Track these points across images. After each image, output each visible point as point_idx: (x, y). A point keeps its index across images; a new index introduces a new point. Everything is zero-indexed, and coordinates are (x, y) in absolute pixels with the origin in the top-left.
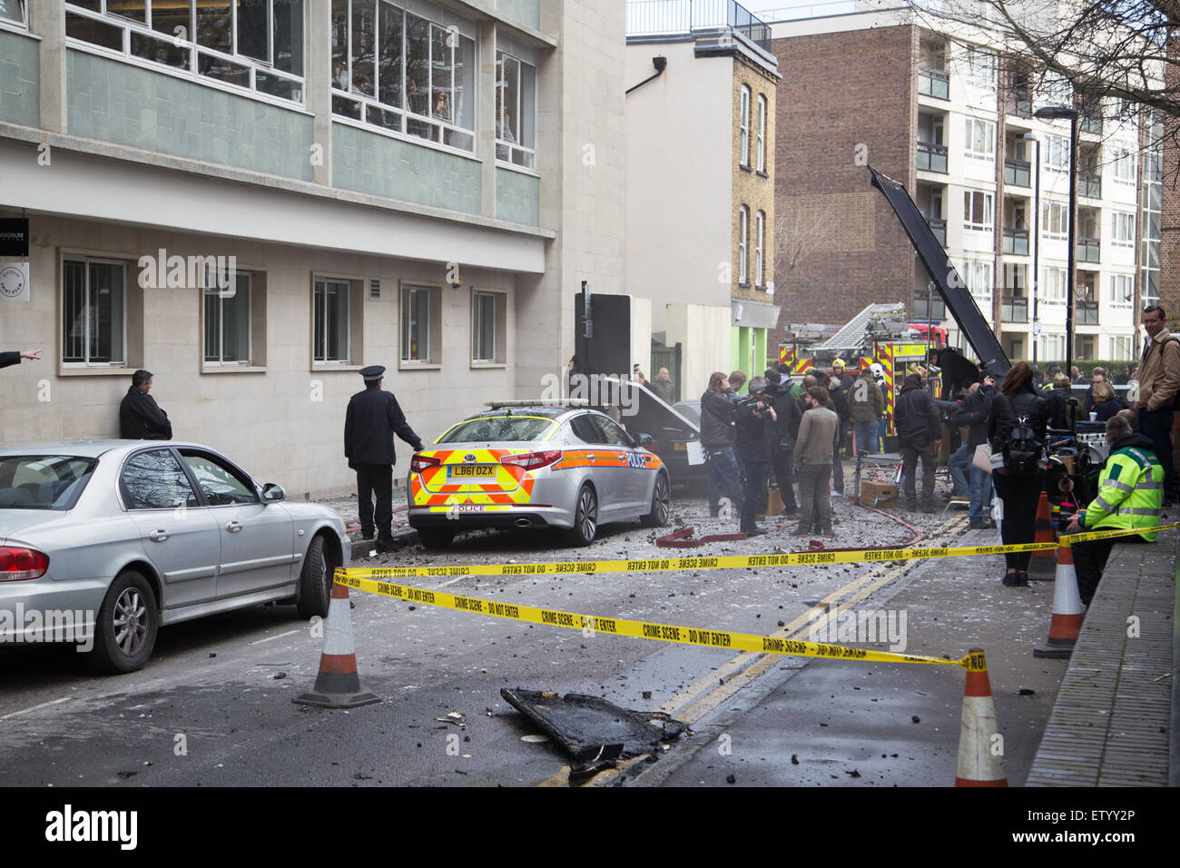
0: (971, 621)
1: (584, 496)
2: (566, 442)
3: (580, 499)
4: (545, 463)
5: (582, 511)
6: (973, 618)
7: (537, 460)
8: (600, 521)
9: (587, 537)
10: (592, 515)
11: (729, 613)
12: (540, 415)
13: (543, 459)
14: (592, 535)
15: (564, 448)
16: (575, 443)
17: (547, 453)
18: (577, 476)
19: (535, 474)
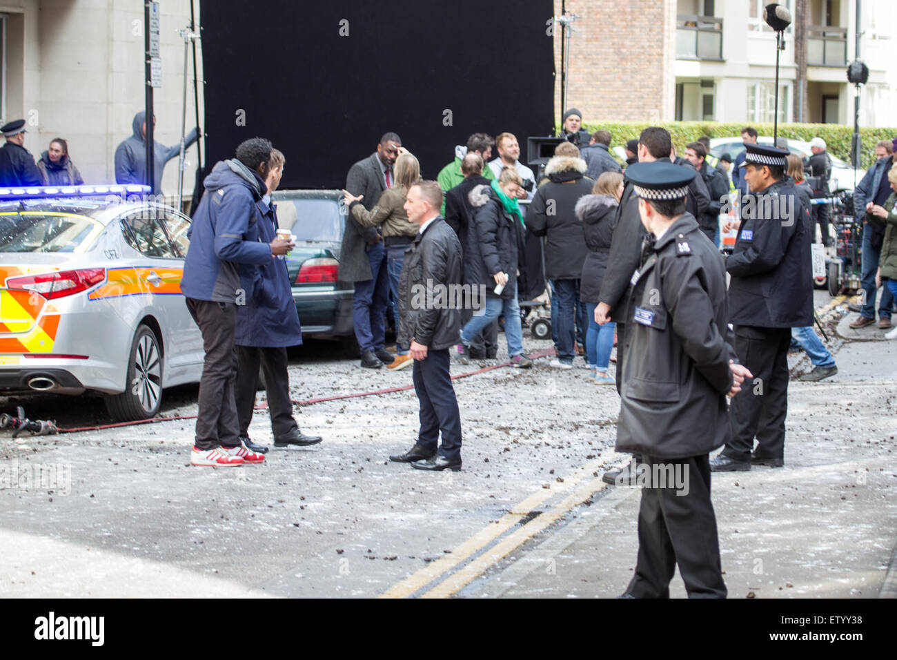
0: (742, 536)
1: (142, 341)
2: (112, 255)
3: (136, 346)
4: (79, 288)
5: (138, 367)
6: (746, 532)
7: (65, 284)
8: (167, 383)
9: (145, 407)
10: (155, 371)
11: (366, 528)
12: (70, 211)
13: (79, 282)
14: (154, 404)
15: (107, 264)
16: (125, 255)
17: (82, 271)
18: (131, 311)
19: (63, 306)
